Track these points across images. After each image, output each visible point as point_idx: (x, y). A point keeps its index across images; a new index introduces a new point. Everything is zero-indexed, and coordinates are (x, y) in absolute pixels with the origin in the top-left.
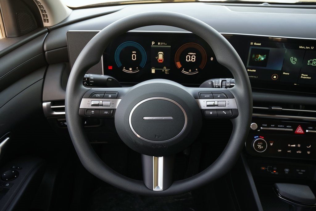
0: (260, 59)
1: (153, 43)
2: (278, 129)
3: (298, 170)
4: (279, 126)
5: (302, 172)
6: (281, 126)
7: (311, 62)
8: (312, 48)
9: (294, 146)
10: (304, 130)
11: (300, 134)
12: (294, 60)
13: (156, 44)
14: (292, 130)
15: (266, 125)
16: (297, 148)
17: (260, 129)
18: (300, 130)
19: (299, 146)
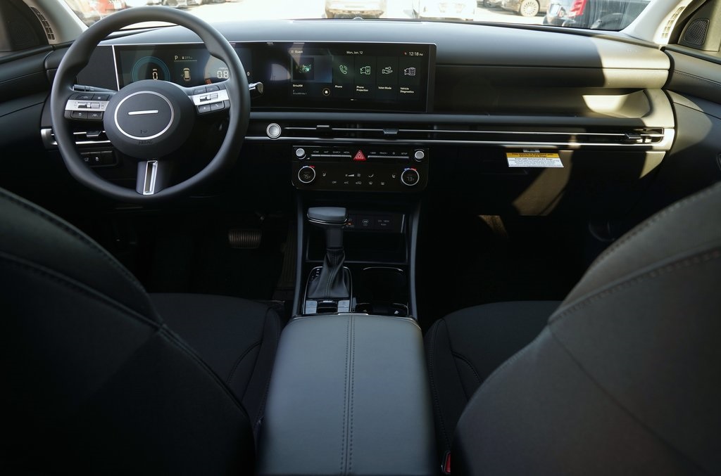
0: (305, 70)
1: (176, 57)
2: (332, 156)
3: (380, 221)
4: (333, 152)
5: (385, 223)
6: (336, 152)
7: (364, 70)
8: (361, 53)
9: (353, 175)
10: (365, 155)
11: (361, 161)
12: (344, 69)
13: (180, 58)
14: (350, 156)
15: (318, 152)
16: (356, 179)
17: (310, 157)
18: (360, 156)
19: (359, 175)
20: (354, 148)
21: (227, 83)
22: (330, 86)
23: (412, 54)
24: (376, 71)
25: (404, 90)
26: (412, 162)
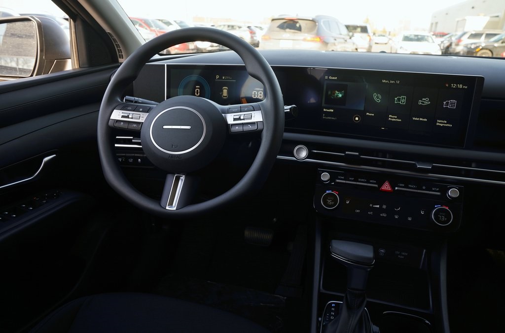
0: (337, 96)
1: (217, 77)
2: (358, 183)
3: (397, 252)
4: (360, 180)
5: (403, 255)
6: (363, 180)
7: (399, 100)
8: (398, 82)
9: (378, 206)
10: (393, 187)
11: (386, 192)
12: (378, 97)
13: (221, 78)
14: (376, 186)
15: (343, 178)
16: (381, 210)
17: (335, 182)
18: (387, 187)
19: (384, 207)
20: (380, 178)
21: (262, 104)
22: (362, 114)
23: (454, 86)
24: (412, 101)
25: (440, 123)
26: (443, 199)
